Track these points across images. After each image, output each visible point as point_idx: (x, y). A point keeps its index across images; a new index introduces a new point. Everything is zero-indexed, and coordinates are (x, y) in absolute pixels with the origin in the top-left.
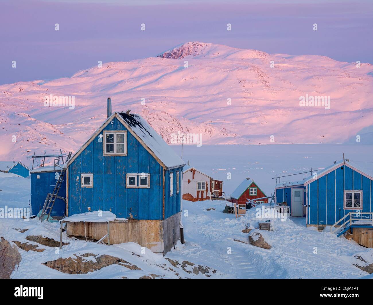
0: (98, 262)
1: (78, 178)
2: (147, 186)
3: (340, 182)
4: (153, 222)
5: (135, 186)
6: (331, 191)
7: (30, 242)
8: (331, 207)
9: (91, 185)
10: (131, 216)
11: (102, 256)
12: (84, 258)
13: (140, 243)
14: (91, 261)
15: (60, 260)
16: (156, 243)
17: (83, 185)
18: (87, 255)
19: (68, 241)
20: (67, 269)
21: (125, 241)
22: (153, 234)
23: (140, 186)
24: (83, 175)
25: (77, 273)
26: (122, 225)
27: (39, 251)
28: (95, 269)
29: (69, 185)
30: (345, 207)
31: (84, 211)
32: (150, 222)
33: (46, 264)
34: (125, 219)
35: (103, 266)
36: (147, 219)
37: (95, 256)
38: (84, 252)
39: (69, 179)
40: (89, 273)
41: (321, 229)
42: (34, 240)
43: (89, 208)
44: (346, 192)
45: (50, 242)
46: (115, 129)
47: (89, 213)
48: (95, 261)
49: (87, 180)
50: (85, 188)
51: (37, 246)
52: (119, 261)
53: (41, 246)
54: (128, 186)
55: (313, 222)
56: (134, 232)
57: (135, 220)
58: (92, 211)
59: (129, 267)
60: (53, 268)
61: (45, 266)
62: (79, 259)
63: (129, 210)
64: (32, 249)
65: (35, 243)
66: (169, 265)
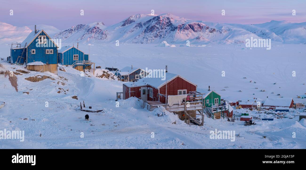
0: (42, 78)
1: (30, 51)
2: (53, 53)
3: (72, 52)
4: (54, 65)
5: (49, 53)
6: (70, 55)
7: (18, 72)
8: (70, 60)
9: (35, 53)
10: (47, 63)
11: (43, 76)
12: (37, 77)
13: (50, 71)
14: (40, 78)
15: (30, 77)
16: (55, 71)
17: (32, 53)
18: (38, 76)
19: (30, 71)
20: (32, 80)
21: (45, 71)
22: (54, 69)
23: (50, 53)
24: (32, 50)
25: (35, 82)
26: (45, 66)
27: (21, 75)
28: (41, 80)
29: (28, 53)
30: (74, 60)
31: (32, 61)
32: (53, 65)
33: (25, 79)
34: (45, 64)
35: (44, 79)
36: (52, 64)
37: (41, 76)
38: (37, 75)
39: (28, 51)
40: (40, 81)
41: (67, 66)
42: (19, 71)
43: (34, 61)
44: (74, 55)
45: (23, 72)
46: (42, 35)
47: (34, 62)
48: (41, 78)
49: (33, 52)
50: (33, 54)
51: (20, 73)
52: (49, 77)
53: (21, 73)
54: (47, 53)
55: (65, 64)
56: (48, 68)
57: (49, 64)
58: (35, 62)
59: (52, 79)
60: (28, 80)
61: (25, 80)
62: (36, 77)
63: (47, 61)
64: (18, 74)
65: (19, 72)
66: (60, 78)
